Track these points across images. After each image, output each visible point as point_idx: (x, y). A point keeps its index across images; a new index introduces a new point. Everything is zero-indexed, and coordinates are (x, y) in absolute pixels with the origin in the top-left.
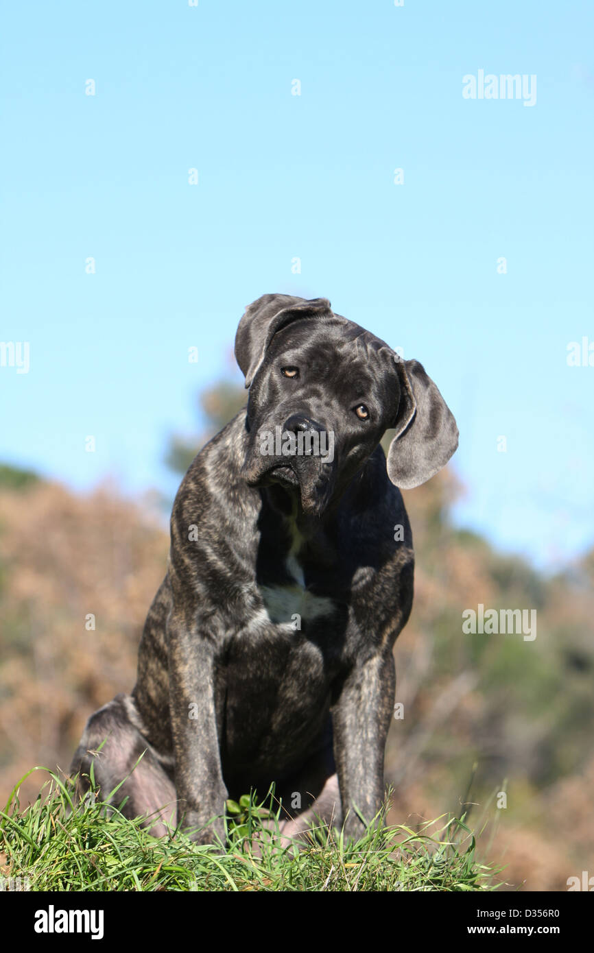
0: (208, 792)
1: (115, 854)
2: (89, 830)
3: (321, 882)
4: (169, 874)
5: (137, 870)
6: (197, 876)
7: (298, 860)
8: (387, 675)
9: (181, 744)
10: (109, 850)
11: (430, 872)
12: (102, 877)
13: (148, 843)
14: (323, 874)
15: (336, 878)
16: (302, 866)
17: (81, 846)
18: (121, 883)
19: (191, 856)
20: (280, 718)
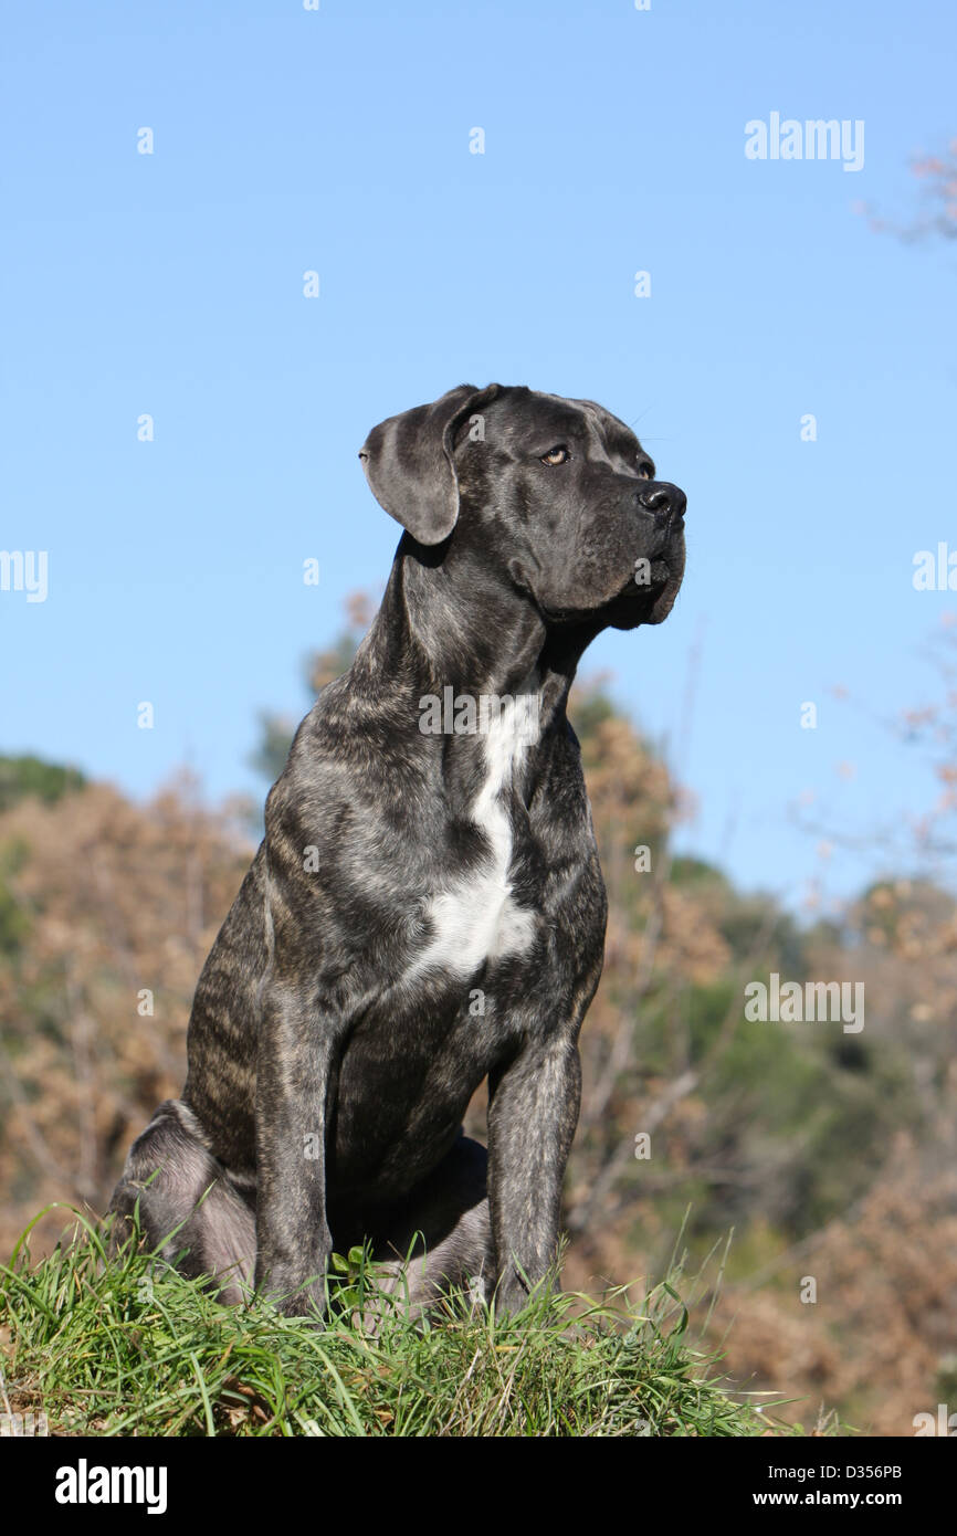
0: (308, 1237)
1: (167, 1329)
2: (130, 1294)
3: (461, 1373)
4: (243, 1359)
5: (198, 1353)
6: (284, 1363)
7: (428, 1341)
9: (271, 1165)
10: (157, 1323)
11: (618, 1359)
12: (147, 1362)
13: (213, 1314)
14: (464, 1360)
15: (483, 1367)
16: (434, 1350)
17: (118, 1318)
18: (174, 1370)
19: (276, 1333)
20: (421, 1115)
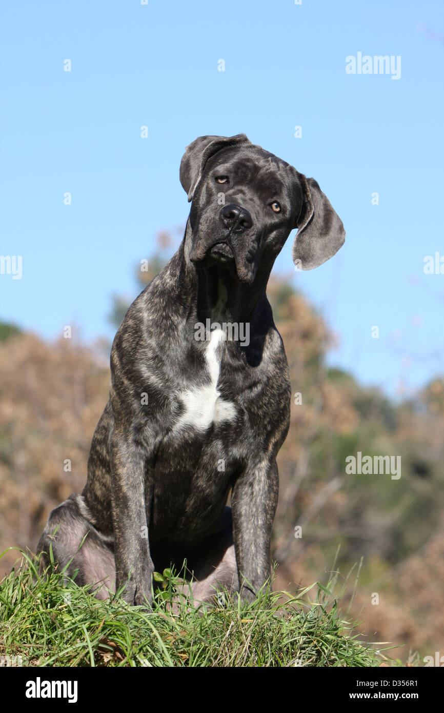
0: (140, 565)
1: (69, 612)
2: (50, 594)
3: (223, 634)
4: (110, 627)
5: (86, 624)
6: (131, 629)
7: (206, 617)
8: (273, 476)
9: (120, 528)
10: (65, 610)
11: (305, 626)
12: (60, 630)
13: (94, 604)
14: (225, 627)
15: (234, 631)
16: (209, 622)
17: (44, 606)
18: (74, 634)
19: (127, 614)
20: (192, 502)
